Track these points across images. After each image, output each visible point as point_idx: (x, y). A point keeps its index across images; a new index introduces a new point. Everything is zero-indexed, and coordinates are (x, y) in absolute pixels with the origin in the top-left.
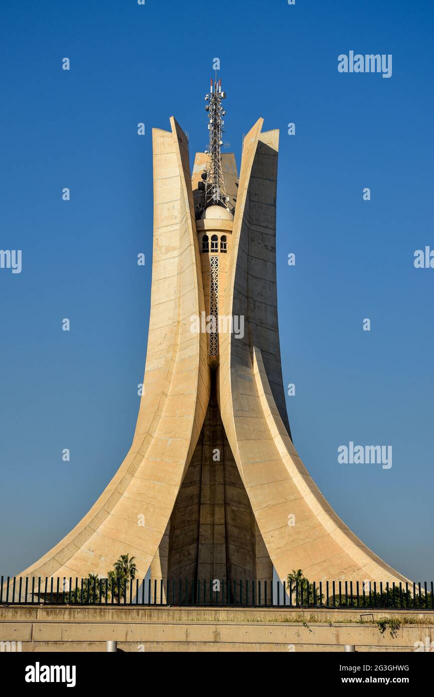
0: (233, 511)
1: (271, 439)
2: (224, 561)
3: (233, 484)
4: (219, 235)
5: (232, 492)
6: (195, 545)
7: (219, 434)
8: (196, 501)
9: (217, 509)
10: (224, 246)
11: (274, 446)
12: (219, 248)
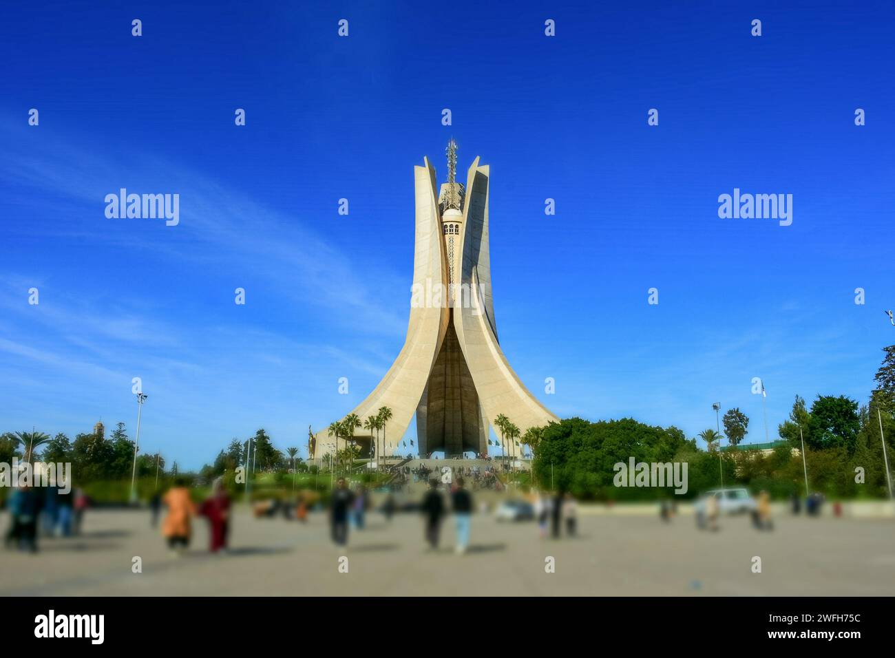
0: (465, 391)
1: (486, 344)
2: (460, 421)
3: (465, 375)
4: (454, 224)
5: (464, 380)
6: (443, 412)
7: (456, 345)
8: (443, 385)
9: (456, 390)
10: (457, 231)
11: (489, 349)
12: (454, 232)
